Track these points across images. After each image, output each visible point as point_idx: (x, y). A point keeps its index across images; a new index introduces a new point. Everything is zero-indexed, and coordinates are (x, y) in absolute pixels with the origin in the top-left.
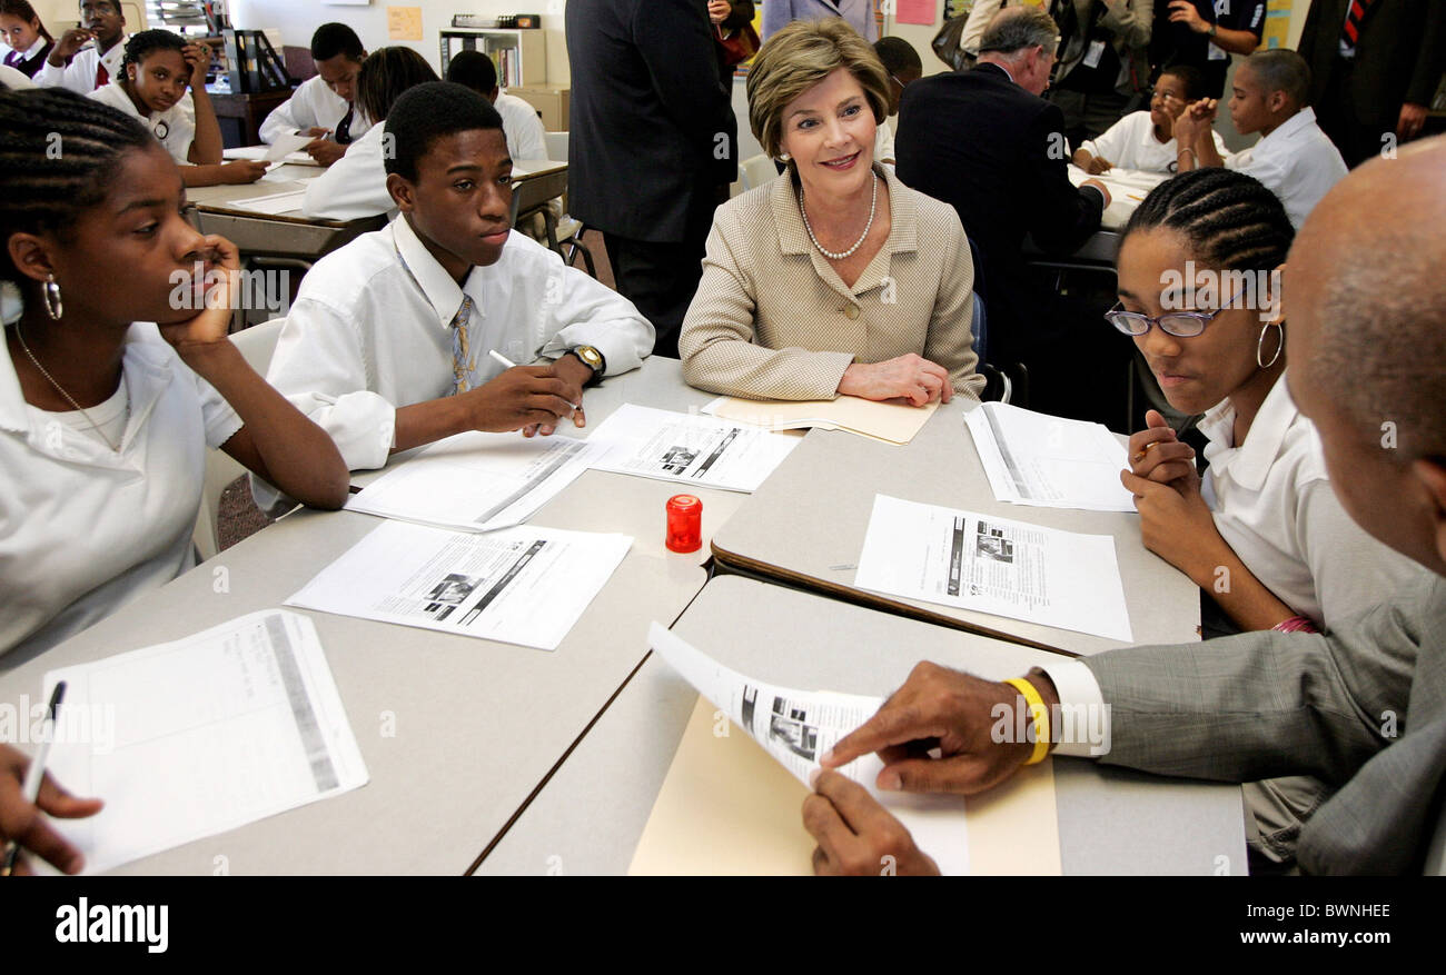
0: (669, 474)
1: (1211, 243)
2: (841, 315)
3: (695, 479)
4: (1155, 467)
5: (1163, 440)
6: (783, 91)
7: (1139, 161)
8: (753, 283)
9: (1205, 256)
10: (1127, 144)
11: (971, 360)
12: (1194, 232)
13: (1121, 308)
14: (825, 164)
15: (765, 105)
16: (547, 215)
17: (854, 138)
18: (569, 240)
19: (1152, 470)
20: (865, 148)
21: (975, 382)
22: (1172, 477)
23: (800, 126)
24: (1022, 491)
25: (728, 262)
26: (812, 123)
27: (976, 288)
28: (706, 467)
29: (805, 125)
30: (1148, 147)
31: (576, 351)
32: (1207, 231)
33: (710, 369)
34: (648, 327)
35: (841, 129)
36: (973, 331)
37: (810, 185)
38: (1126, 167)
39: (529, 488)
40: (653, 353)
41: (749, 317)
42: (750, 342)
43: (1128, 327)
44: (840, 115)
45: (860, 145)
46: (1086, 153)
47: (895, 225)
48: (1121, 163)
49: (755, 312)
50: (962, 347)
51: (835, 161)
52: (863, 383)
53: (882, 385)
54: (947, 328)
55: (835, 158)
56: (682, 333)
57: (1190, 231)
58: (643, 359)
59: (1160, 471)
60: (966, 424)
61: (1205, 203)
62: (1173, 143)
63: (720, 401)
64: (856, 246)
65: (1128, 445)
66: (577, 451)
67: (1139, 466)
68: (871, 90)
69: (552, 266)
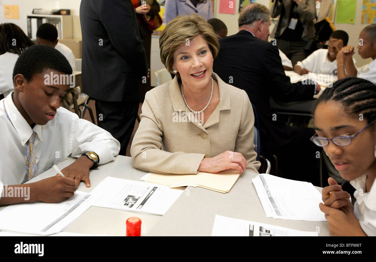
0: (127, 207)
1: (352, 106)
2: (199, 137)
3: (138, 210)
4: (334, 202)
5: (336, 190)
6: (174, 44)
7: (322, 69)
8: (162, 124)
9: (350, 112)
10: (316, 62)
11: (254, 155)
12: (345, 102)
13: (317, 136)
14: (192, 75)
15: (167, 50)
16: (73, 94)
17: (204, 64)
18: (83, 104)
19: (332, 203)
20: (208, 68)
21: (256, 164)
22: (342, 206)
23: (181, 58)
24: (277, 212)
25: (151, 116)
26: (186, 57)
27: (255, 125)
28: (143, 204)
29: (183, 58)
30: (325, 63)
31: (87, 154)
32: (350, 102)
33: (144, 161)
34: (117, 142)
35: (199, 60)
36: (255, 143)
37: (186, 83)
38: (316, 72)
39: (65, 215)
40: (119, 154)
41: (160, 138)
42: (161, 149)
43: (320, 143)
44: (198, 54)
45: (206, 67)
46: (299, 67)
47: (221, 99)
48: (314, 70)
49: (163, 136)
50: (250, 150)
51: (196, 73)
52: (209, 166)
53: (217, 166)
54: (244, 141)
55: (196, 72)
56: (132, 146)
57: (343, 102)
58: (115, 157)
59: (336, 204)
60: (253, 183)
61: (349, 91)
62: (335, 62)
63: (149, 175)
64: (205, 108)
65: (322, 192)
66: (87, 198)
67: (327, 202)
68: (211, 44)
69: (73, 119)
